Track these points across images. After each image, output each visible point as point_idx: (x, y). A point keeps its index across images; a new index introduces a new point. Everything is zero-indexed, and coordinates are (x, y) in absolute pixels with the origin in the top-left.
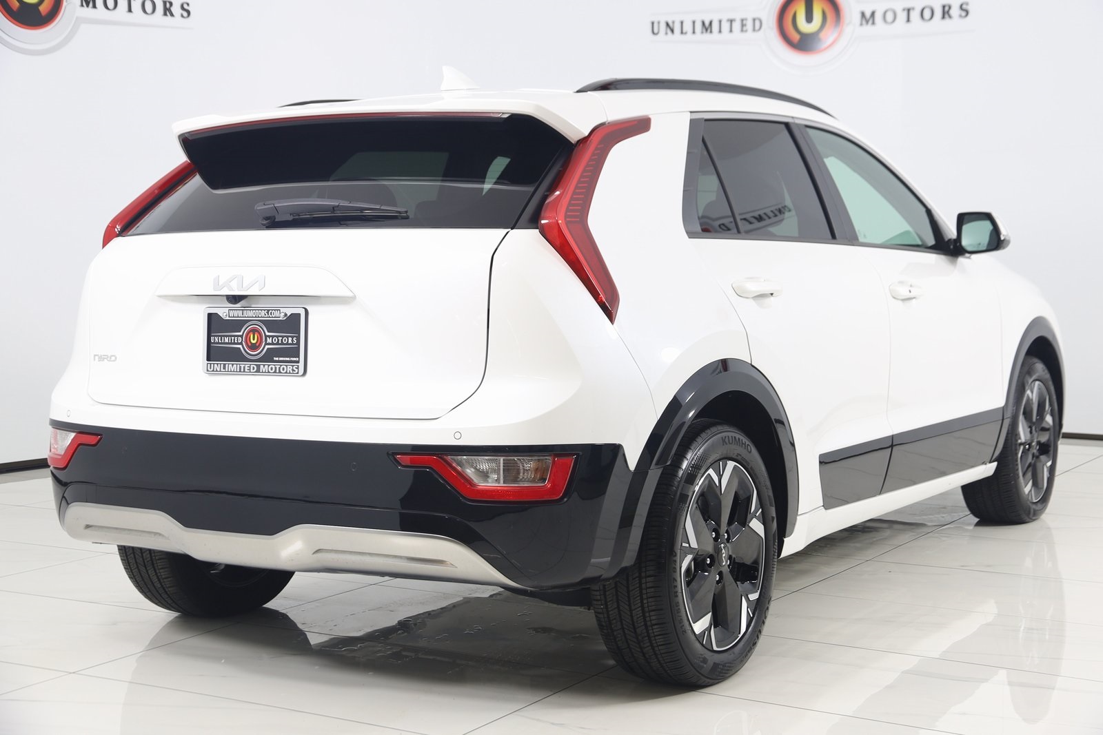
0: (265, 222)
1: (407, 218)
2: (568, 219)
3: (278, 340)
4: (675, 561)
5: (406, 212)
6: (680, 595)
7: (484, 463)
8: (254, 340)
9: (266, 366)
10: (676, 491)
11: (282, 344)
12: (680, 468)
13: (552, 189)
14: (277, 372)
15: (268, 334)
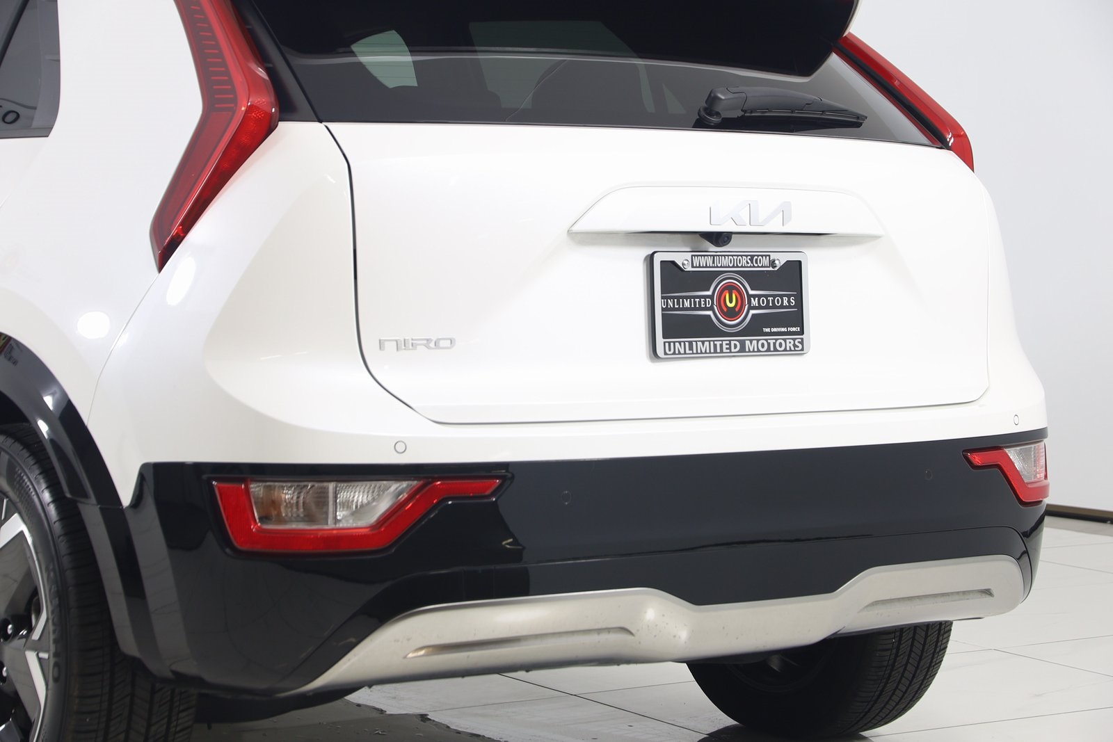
3: (768, 301)
8: (731, 302)
9: (755, 342)
11: (774, 307)
14: (771, 351)
15: (752, 292)
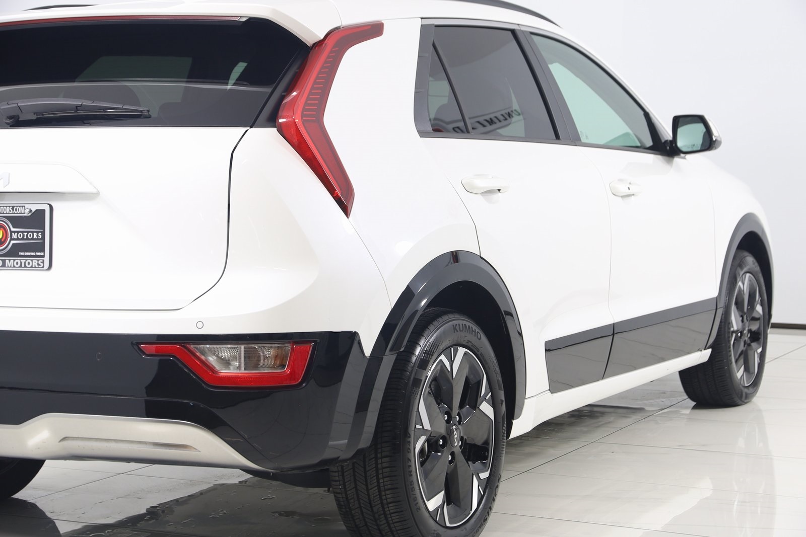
0: (9, 121)
1: (149, 117)
2: (304, 118)
3: (24, 235)
4: (409, 442)
5: (148, 111)
6: (414, 474)
7: (226, 351)
9: (12, 261)
10: (409, 377)
11: (27, 239)
12: (413, 354)
13: (289, 90)
14: (23, 267)
15: (13, 229)
